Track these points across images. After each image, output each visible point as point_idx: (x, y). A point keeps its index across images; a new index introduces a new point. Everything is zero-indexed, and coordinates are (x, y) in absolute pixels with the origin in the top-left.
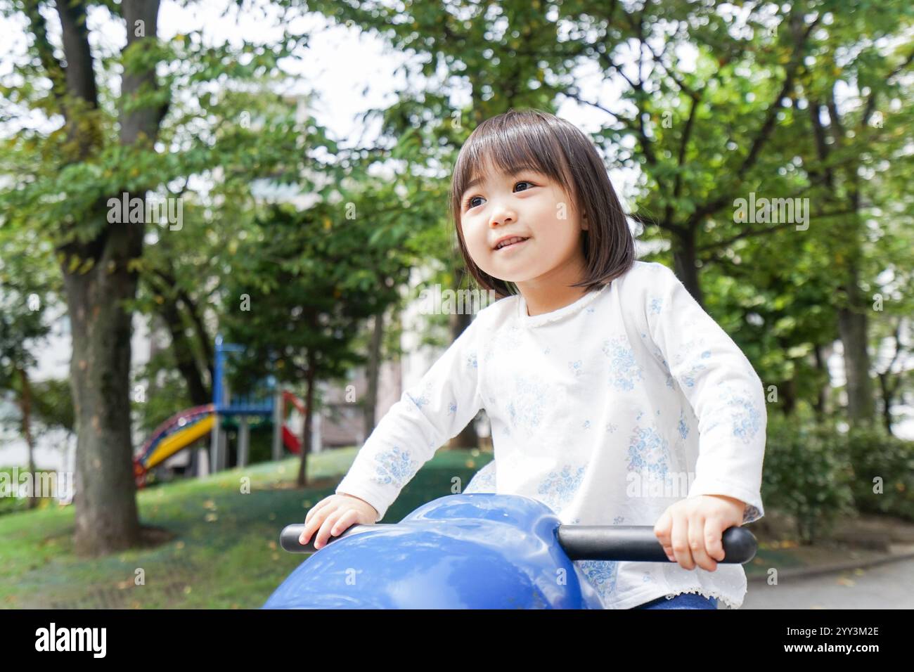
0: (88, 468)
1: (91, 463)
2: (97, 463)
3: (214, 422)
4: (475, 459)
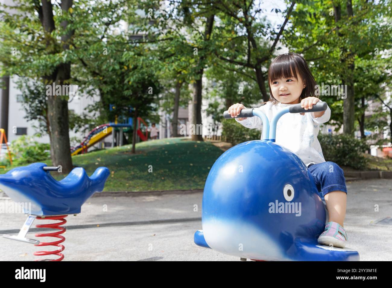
0: (55, 148)
1: (56, 146)
2: (58, 146)
3: (112, 129)
4: (198, 145)
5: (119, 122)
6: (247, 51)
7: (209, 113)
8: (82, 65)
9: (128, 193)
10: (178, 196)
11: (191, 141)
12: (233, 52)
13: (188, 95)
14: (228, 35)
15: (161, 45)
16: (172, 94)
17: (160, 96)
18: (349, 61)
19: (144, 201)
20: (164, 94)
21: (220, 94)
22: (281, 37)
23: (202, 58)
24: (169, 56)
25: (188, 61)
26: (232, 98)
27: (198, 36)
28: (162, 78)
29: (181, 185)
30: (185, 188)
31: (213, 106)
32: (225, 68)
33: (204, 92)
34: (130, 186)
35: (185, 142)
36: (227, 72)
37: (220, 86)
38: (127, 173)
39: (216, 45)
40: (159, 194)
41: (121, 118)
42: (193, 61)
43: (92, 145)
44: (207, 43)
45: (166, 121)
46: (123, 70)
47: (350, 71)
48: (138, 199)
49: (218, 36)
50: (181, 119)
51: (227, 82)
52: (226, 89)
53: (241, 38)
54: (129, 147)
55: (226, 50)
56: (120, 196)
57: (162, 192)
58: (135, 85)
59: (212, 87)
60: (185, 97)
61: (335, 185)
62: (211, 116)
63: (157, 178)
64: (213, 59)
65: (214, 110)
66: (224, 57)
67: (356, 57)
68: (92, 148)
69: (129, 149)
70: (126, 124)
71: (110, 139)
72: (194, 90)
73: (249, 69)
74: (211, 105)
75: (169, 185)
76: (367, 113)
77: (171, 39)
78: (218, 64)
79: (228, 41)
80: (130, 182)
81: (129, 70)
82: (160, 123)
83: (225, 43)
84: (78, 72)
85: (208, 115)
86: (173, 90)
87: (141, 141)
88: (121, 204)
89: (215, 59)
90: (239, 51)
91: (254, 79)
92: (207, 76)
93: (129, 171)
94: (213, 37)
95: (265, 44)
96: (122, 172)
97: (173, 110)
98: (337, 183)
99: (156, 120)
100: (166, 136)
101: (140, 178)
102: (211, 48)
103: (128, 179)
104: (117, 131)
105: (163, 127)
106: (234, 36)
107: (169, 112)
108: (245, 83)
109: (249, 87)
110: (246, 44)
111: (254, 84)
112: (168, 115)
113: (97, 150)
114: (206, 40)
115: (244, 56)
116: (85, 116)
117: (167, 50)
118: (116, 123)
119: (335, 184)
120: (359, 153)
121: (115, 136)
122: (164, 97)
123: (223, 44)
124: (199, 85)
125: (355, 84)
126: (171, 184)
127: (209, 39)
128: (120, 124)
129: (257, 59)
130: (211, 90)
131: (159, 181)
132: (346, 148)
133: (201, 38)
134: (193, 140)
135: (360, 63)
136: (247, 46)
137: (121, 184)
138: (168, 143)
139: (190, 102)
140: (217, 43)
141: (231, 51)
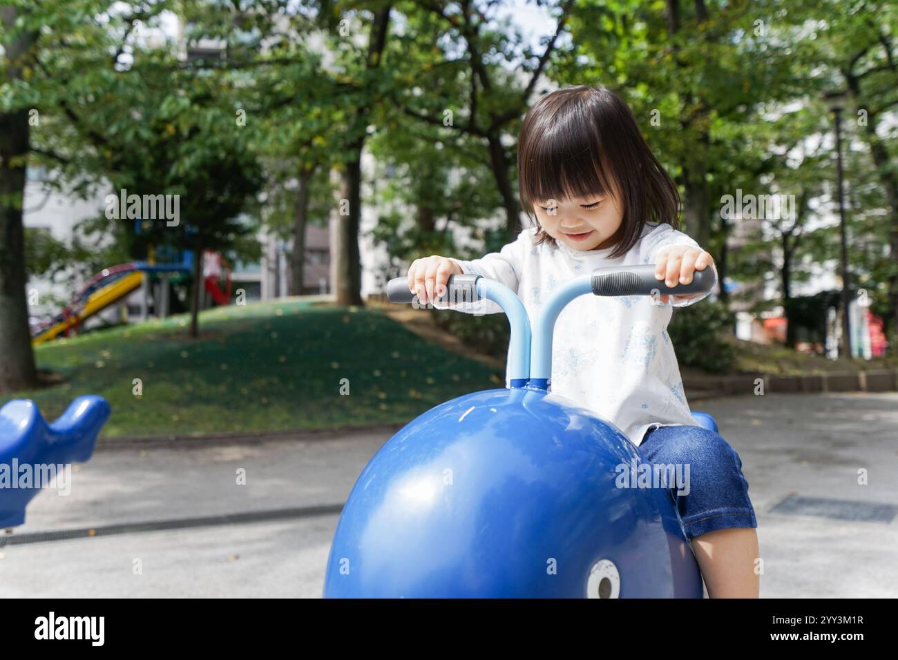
3: (142, 277)
4: (352, 316)
5: (157, 260)
6: (467, 94)
7: (378, 238)
8: (66, 118)
9: (177, 439)
10: (301, 445)
11: (334, 308)
12: (435, 99)
13: (328, 195)
14: (421, 57)
15: (264, 75)
16: (290, 193)
17: (262, 197)
18: (699, 125)
19: (217, 458)
20: (273, 193)
21: (404, 196)
22: (548, 65)
23: (361, 111)
24: (280, 102)
25: (329, 115)
26: (432, 205)
27: (352, 56)
28: (267, 154)
29: (310, 418)
30: (319, 425)
31: (389, 221)
32: (415, 135)
33: (366, 191)
34: (181, 421)
35: (320, 308)
36: (421, 144)
37: (405, 176)
38: (177, 388)
39: (392, 79)
40: (253, 440)
41: (164, 252)
42: (339, 115)
43: (95, 313)
44: (372, 73)
45: (278, 257)
46: (165, 135)
47: (701, 147)
48: (203, 455)
49: (399, 58)
50: (312, 251)
51: (420, 168)
52: (418, 182)
53: (456, 66)
54: (182, 321)
55: (418, 91)
56: (155, 448)
57: (262, 435)
58: (194, 175)
59: (387, 177)
60: (322, 199)
61: (716, 510)
62: (383, 246)
63: (250, 400)
64: (387, 111)
65: (389, 231)
66: (415, 108)
67: (713, 114)
68: (93, 322)
69: (183, 328)
70: (177, 266)
71: (139, 298)
72: (344, 186)
73: (475, 140)
74: (382, 221)
75: (279, 416)
76: (732, 242)
77: (285, 62)
78: (399, 125)
79: (424, 71)
80: (184, 411)
81: (178, 137)
82: (263, 261)
83: (417, 77)
84: (59, 134)
85: (376, 243)
86: (293, 183)
87: (215, 304)
88: (158, 469)
89: (393, 112)
90: (449, 96)
91: (483, 162)
92: (374, 153)
93: (180, 382)
94: (388, 60)
95: (510, 79)
96: (163, 387)
97: (294, 232)
98: (723, 505)
99: (254, 253)
100: (277, 294)
101: (207, 401)
102: (383, 88)
103: (177, 404)
104: (154, 282)
105: (269, 269)
106: (439, 59)
107: (285, 237)
108: (463, 170)
109: (473, 180)
110: (465, 80)
111: (482, 172)
112: (281, 243)
113: (106, 326)
114: (370, 66)
115: (461, 107)
116: (76, 243)
117: (278, 87)
118: (151, 263)
119: (717, 507)
120: (718, 335)
121: (151, 292)
122: (272, 200)
123: (410, 77)
124: (353, 174)
125: (710, 178)
126: (285, 415)
127: (377, 65)
128: (161, 266)
129: (492, 115)
130: (382, 185)
131: (253, 406)
132: (691, 325)
133: (357, 61)
134: (339, 302)
135: (721, 129)
136: (468, 84)
137: (160, 415)
138: (280, 313)
139: (334, 213)
140: (397, 74)
141: (430, 95)
